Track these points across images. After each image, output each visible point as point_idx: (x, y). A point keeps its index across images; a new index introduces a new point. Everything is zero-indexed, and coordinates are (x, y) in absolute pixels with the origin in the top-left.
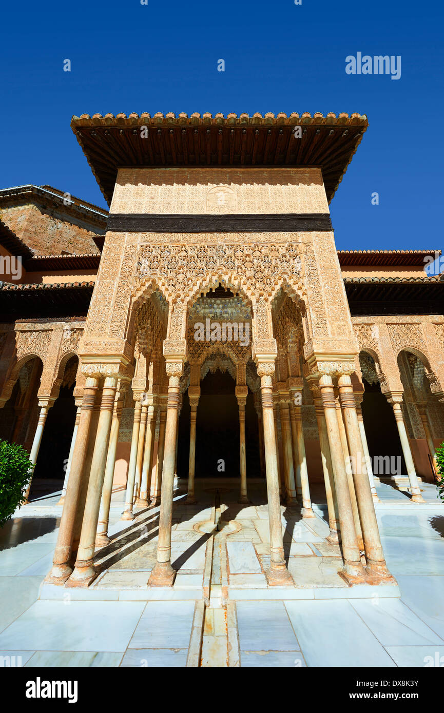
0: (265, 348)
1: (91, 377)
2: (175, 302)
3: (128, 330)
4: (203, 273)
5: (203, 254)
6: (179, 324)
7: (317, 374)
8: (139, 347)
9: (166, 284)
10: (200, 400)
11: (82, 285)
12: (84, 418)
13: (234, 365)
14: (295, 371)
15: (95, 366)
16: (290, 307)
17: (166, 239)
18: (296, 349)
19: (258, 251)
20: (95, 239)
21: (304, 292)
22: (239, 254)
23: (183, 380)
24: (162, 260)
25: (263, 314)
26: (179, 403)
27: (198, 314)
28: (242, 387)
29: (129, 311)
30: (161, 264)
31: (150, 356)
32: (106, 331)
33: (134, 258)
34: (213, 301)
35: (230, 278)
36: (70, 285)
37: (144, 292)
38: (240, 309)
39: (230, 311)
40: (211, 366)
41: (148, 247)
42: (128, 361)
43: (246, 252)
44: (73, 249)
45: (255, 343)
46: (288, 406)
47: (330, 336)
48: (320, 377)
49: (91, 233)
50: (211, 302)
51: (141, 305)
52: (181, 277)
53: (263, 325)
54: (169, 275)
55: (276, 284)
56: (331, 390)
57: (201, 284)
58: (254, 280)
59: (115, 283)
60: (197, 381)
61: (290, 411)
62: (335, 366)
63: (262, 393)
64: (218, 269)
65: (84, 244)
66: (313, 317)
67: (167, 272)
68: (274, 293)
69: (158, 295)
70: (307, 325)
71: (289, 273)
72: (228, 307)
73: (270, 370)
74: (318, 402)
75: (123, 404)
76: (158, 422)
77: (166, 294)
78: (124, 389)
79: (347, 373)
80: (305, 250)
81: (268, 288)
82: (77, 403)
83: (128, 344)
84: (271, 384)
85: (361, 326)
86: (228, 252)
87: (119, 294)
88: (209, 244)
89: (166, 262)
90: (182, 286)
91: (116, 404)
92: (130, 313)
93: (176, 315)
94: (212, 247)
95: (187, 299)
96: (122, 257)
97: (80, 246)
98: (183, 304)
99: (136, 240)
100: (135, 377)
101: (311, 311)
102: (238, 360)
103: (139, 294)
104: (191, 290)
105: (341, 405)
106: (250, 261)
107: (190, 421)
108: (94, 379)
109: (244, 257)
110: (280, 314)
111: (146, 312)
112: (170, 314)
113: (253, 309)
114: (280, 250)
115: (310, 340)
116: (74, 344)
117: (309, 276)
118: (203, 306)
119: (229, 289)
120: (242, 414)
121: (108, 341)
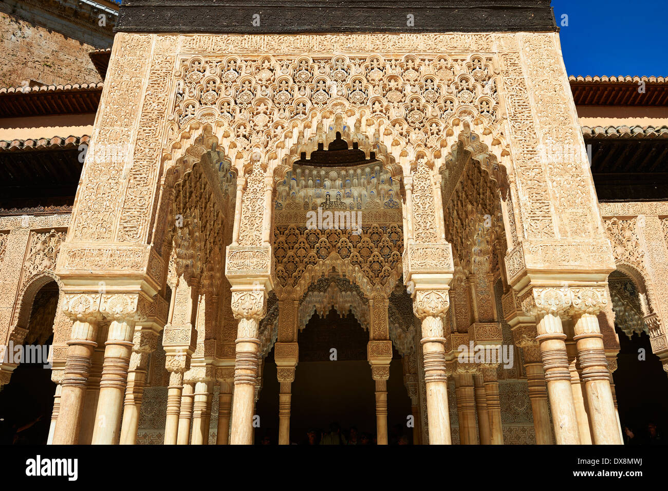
0: (429, 261)
1: (81, 320)
2: (248, 171)
3: (155, 225)
4: (304, 113)
5: (304, 75)
6: (258, 214)
7: (534, 313)
8: (177, 263)
9: (232, 135)
10: (299, 371)
11: (67, 142)
12: (68, 403)
13: (365, 300)
14: (486, 311)
15: (90, 298)
16: (475, 181)
17: (231, 46)
18: (487, 266)
19: (413, 68)
20: (93, 56)
21: (504, 150)
22: (376, 75)
23: (263, 330)
24: (223, 88)
25: (425, 194)
26: (257, 373)
27: (293, 198)
28: (381, 344)
29: (158, 189)
30: (223, 95)
31: (199, 282)
32: (113, 228)
33: (169, 85)
34: (323, 173)
35: (359, 121)
36: (43, 143)
37: (188, 151)
38: (376, 188)
39: (355, 192)
40: (319, 302)
41: (197, 63)
42: (155, 289)
43: (390, 72)
44: (51, 77)
45: (409, 252)
46: (472, 382)
47: (558, 236)
48: (538, 319)
49: (85, 46)
50: (319, 176)
51: (182, 176)
52: (261, 120)
53: (424, 215)
54: (238, 116)
55: (450, 134)
56: (561, 345)
57: (301, 134)
58: (406, 126)
59: (131, 133)
60: (292, 331)
61: (475, 390)
62: (566, 296)
63: (425, 351)
64: (335, 105)
65: (74, 66)
66: (524, 197)
67: (234, 110)
68: (445, 152)
69: (215, 161)
70: (512, 215)
71: (476, 113)
72: (352, 185)
73: (440, 305)
74: (533, 370)
75: (146, 379)
76: (214, 415)
77: (231, 154)
78: (147, 347)
79: (591, 310)
80: (505, 68)
81: (433, 142)
82: (55, 377)
83: (156, 255)
84: (442, 333)
85: (612, 221)
86: (354, 71)
87: (139, 155)
88: (316, 55)
89: (232, 92)
90: (263, 138)
91: (132, 377)
92: (161, 192)
93: (251, 196)
94: (322, 62)
95: (274, 164)
96: (146, 82)
97: (65, 70)
98: (265, 175)
99: (173, 48)
100: (168, 324)
101: (519, 187)
102: (372, 290)
103: (178, 154)
104: (281, 146)
105: (580, 375)
106: (397, 89)
107: (277, 413)
108: (87, 324)
109: (386, 81)
110: (455, 198)
111: (191, 193)
112: (239, 193)
113: (405, 182)
114: (457, 67)
115: (519, 244)
116: (51, 258)
117: (514, 118)
118: (304, 183)
119: (356, 145)
120: (382, 398)
121: (115, 248)
